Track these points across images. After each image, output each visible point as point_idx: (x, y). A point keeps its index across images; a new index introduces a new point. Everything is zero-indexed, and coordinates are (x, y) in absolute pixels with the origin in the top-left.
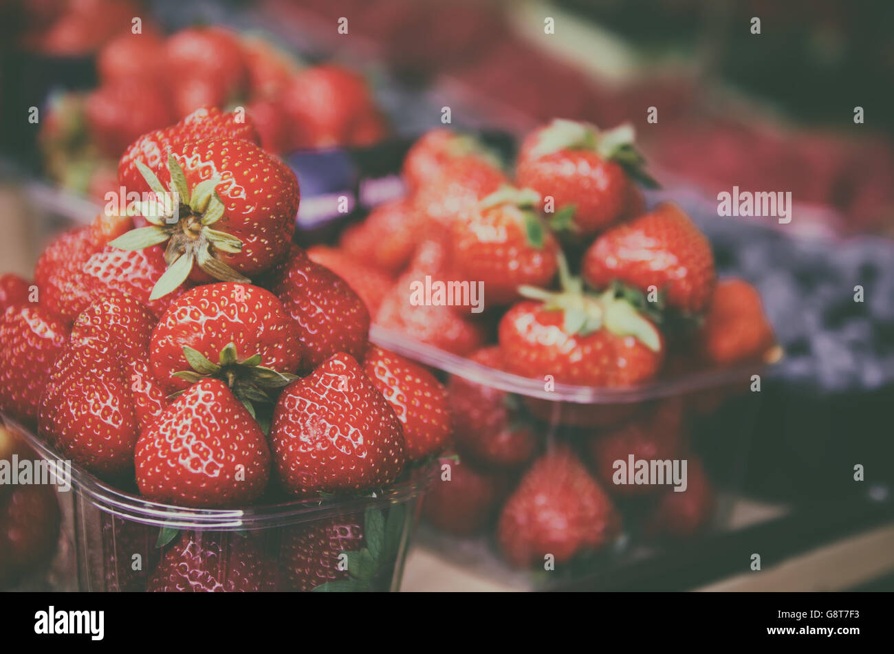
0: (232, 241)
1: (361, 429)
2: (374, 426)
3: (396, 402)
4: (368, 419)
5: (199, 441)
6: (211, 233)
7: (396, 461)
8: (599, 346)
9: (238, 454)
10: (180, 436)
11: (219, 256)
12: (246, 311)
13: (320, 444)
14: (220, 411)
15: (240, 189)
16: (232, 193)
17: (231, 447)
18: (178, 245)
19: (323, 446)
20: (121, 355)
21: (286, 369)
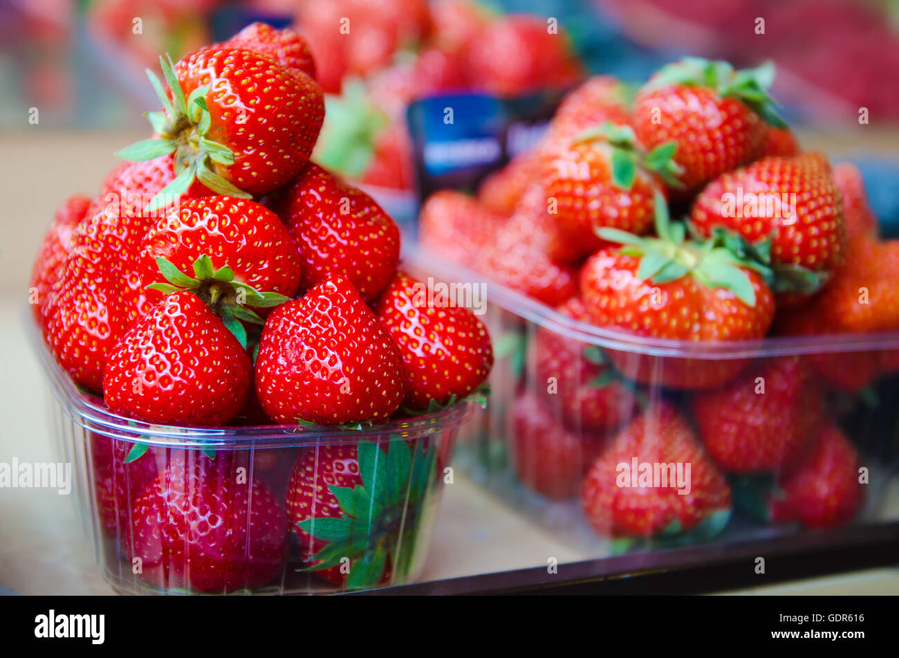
0: (225, 152)
1: (340, 354)
2: (358, 352)
3: (412, 335)
4: (351, 345)
5: (158, 353)
6: (206, 143)
7: (384, 393)
8: (679, 295)
9: (198, 370)
10: (140, 346)
11: (217, 169)
12: (228, 224)
13: (295, 367)
14: (184, 325)
15: (235, 98)
16: (226, 101)
17: (192, 362)
18: (183, 158)
19: (298, 369)
20: (116, 267)
21: (275, 288)
